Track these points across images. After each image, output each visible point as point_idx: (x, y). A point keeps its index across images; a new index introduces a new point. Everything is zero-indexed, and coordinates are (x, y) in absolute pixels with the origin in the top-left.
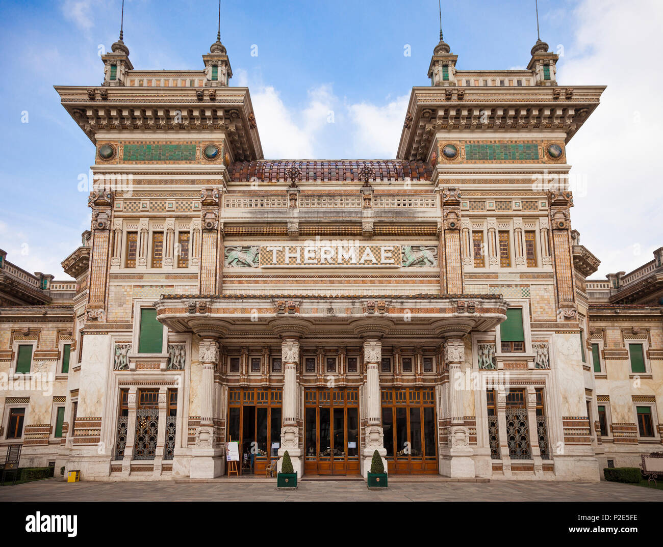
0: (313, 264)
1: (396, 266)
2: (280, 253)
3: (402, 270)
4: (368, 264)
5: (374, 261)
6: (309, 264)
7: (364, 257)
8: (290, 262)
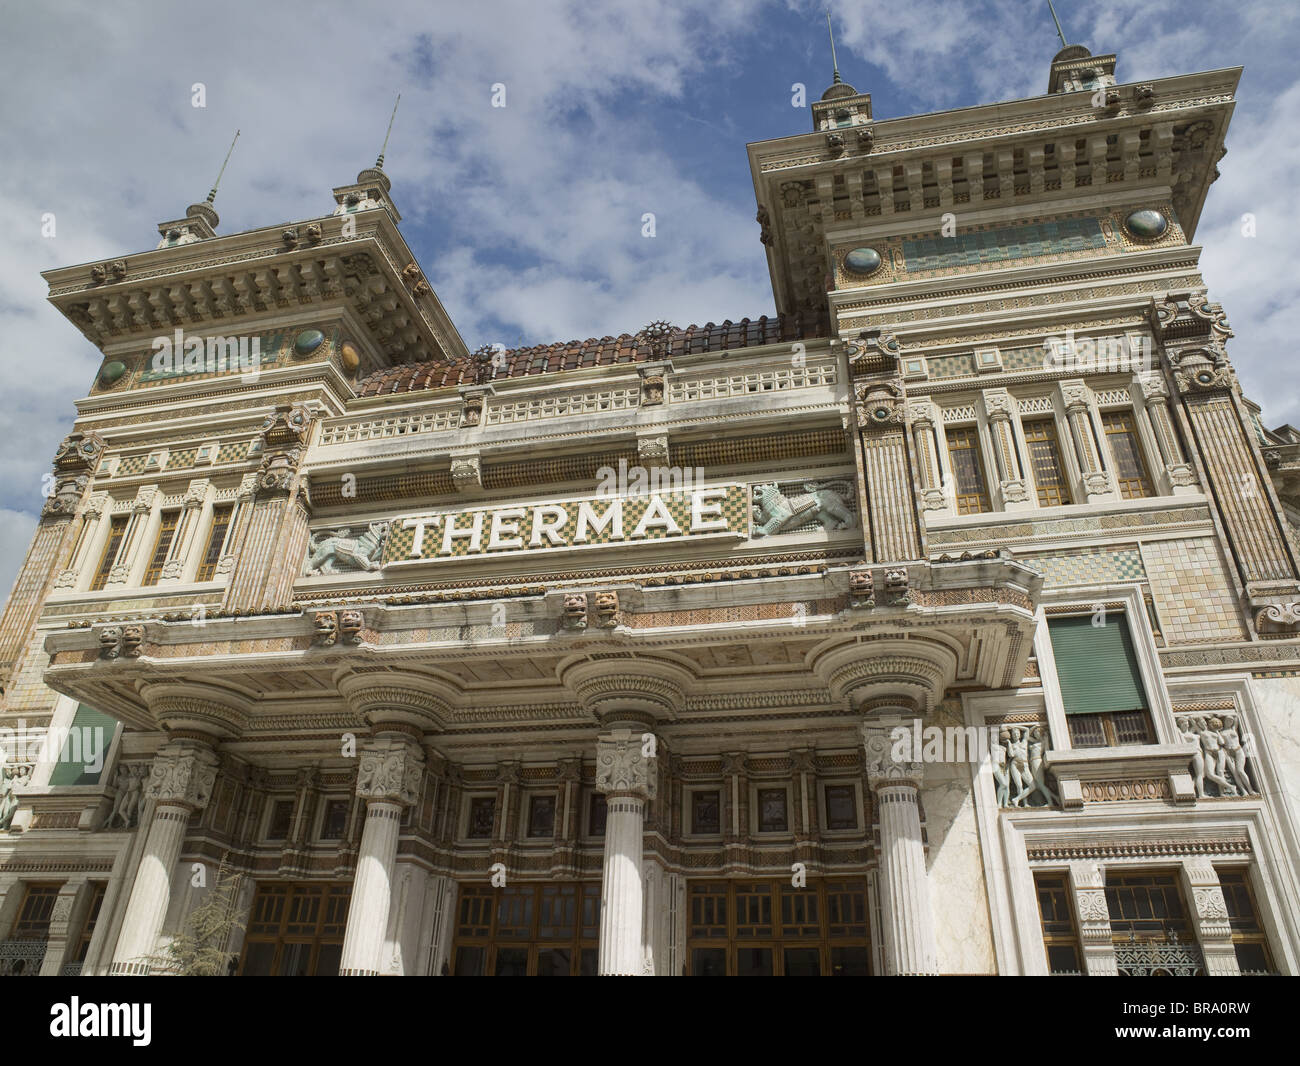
0: (510, 550)
1: (734, 533)
2: (432, 532)
3: (752, 544)
4: (657, 536)
5: (673, 527)
6: (501, 550)
7: (647, 520)
8: (454, 549)
